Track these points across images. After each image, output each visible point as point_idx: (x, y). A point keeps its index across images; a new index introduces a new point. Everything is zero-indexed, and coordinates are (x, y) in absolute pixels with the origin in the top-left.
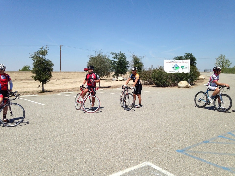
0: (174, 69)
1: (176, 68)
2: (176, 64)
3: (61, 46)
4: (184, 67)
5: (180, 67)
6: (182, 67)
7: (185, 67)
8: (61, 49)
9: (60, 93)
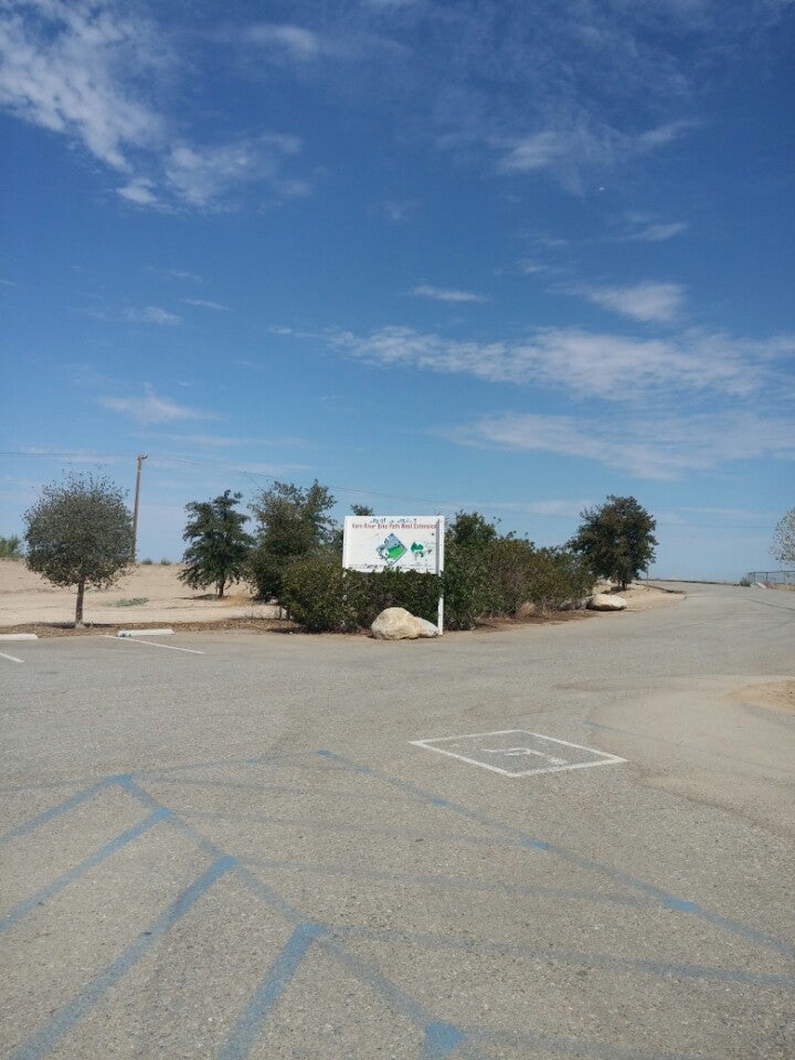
0: (385, 552)
1: (390, 550)
2: (392, 535)
3: (141, 459)
4: (421, 547)
5: (409, 547)
6: (414, 547)
7: (425, 549)
8: (139, 468)
9: (121, 633)
